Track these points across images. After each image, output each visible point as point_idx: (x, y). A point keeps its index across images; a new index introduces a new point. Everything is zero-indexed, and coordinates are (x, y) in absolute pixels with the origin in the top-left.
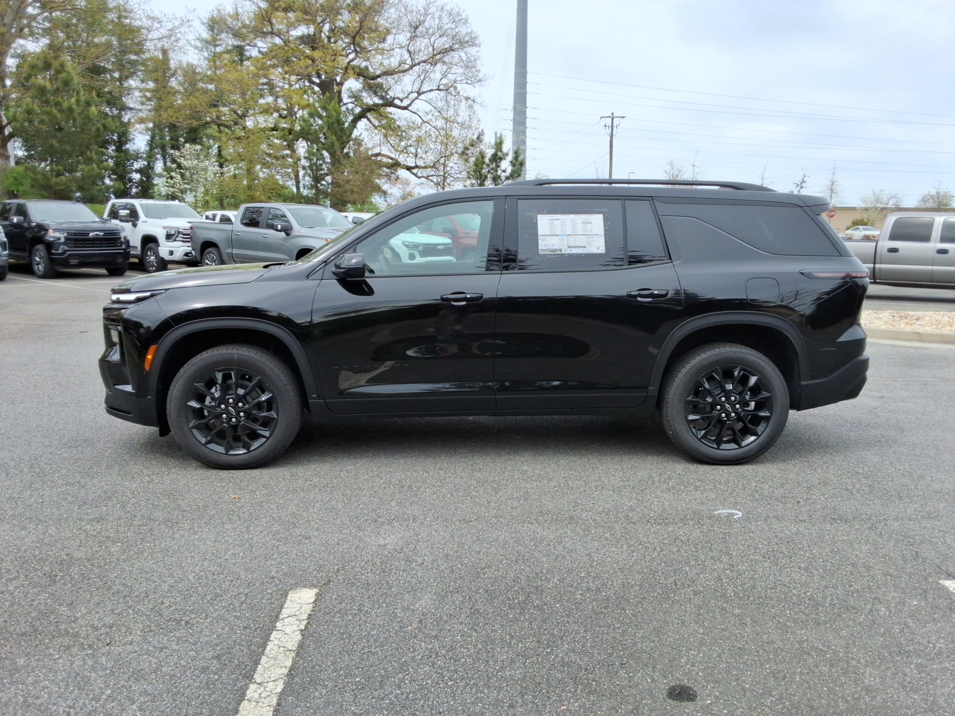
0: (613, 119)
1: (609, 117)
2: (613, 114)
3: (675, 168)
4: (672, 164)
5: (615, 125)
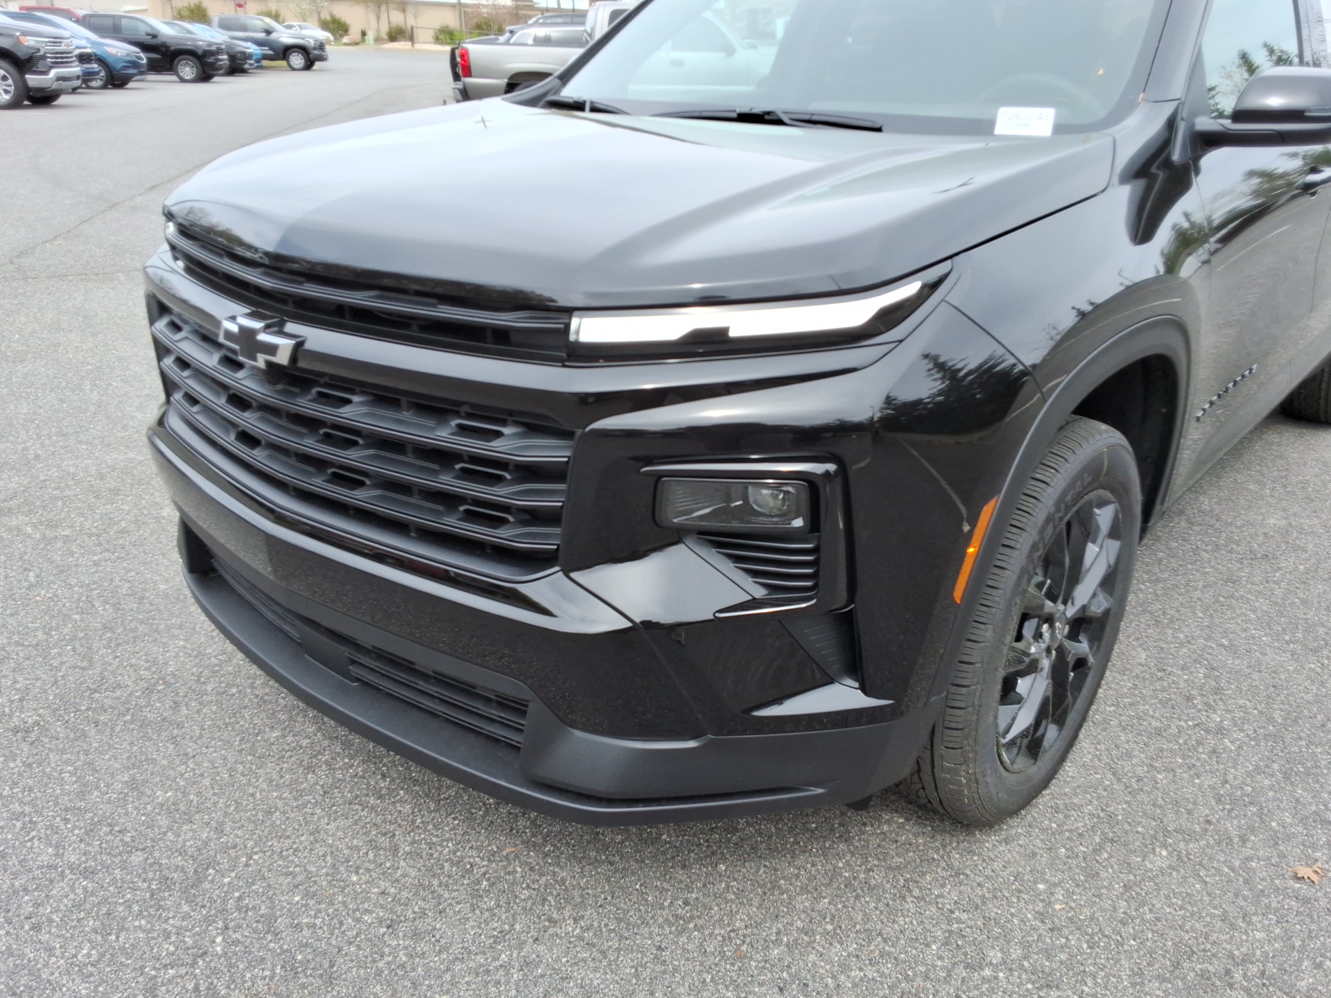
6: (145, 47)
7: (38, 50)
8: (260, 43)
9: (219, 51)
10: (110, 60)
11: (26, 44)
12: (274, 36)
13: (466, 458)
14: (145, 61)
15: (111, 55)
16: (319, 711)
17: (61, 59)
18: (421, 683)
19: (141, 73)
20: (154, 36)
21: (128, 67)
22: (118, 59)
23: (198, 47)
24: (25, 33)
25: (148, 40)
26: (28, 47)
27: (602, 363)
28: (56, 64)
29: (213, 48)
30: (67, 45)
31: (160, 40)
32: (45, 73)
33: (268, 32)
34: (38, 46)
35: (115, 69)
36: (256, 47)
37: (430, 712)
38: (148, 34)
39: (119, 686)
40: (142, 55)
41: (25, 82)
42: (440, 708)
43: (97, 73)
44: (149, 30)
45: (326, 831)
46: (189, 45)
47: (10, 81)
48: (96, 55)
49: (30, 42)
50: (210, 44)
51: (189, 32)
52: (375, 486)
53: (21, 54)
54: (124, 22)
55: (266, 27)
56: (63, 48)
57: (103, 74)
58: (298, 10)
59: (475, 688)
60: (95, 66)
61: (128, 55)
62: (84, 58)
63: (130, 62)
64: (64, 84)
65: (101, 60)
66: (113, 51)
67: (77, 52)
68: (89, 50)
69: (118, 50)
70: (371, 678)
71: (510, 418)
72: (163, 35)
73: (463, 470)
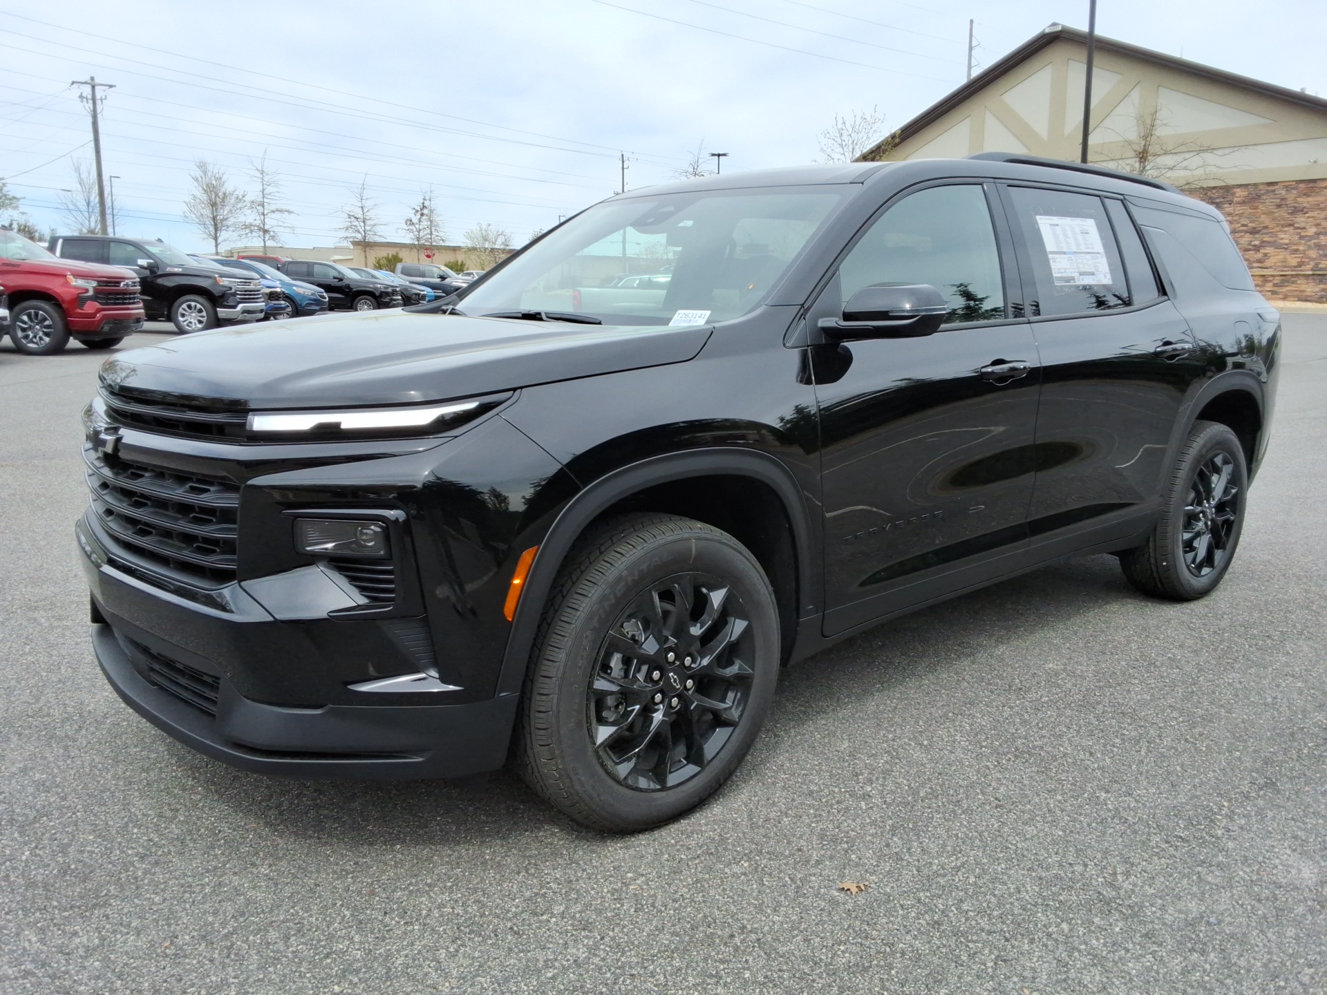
0: (93, 87)
1: (86, 83)
2: (92, 79)
3: (209, 174)
4: (202, 166)
5: (98, 96)
6: (328, 288)
7: (231, 289)
8: (433, 287)
9: (394, 293)
10: (297, 299)
11: (221, 283)
12: (447, 281)
13: (197, 510)
14: (327, 300)
15: (299, 294)
16: (175, 738)
17: (250, 296)
18: (180, 678)
19: (322, 310)
20: (341, 280)
21: (312, 304)
22: (304, 297)
23: (376, 289)
24: (222, 276)
25: (335, 283)
26: (223, 286)
27: (262, 443)
28: (243, 301)
29: (390, 290)
30: (255, 285)
31: (345, 282)
32: (234, 307)
33: (443, 278)
34: (231, 285)
35: (301, 305)
36: (429, 290)
37: (174, 695)
38: (335, 278)
39: (48, 715)
40: (325, 294)
41: (216, 313)
42: (185, 695)
43: (284, 309)
44: (336, 274)
45: (134, 805)
46: (370, 287)
47: (204, 314)
48: (284, 293)
49: (225, 282)
50: (388, 286)
51: (373, 277)
52: (157, 535)
53: (216, 292)
54: (317, 269)
55: (442, 274)
56: (252, 287)
57: (290, 309)
58: (478, 260)
59: (174, 663)
60: (283, 302)
61: (313, 294)
62: (273, 296)
63: (314, 300)
64: (248, 316)
65: (288, 298)
66: (301, 291)
67: (268, 291)
68: (278, 290)
69: (305, 289)
70: (159, 679)
71: (216, 481)
72: (348, 279)
73: (195, 518)
